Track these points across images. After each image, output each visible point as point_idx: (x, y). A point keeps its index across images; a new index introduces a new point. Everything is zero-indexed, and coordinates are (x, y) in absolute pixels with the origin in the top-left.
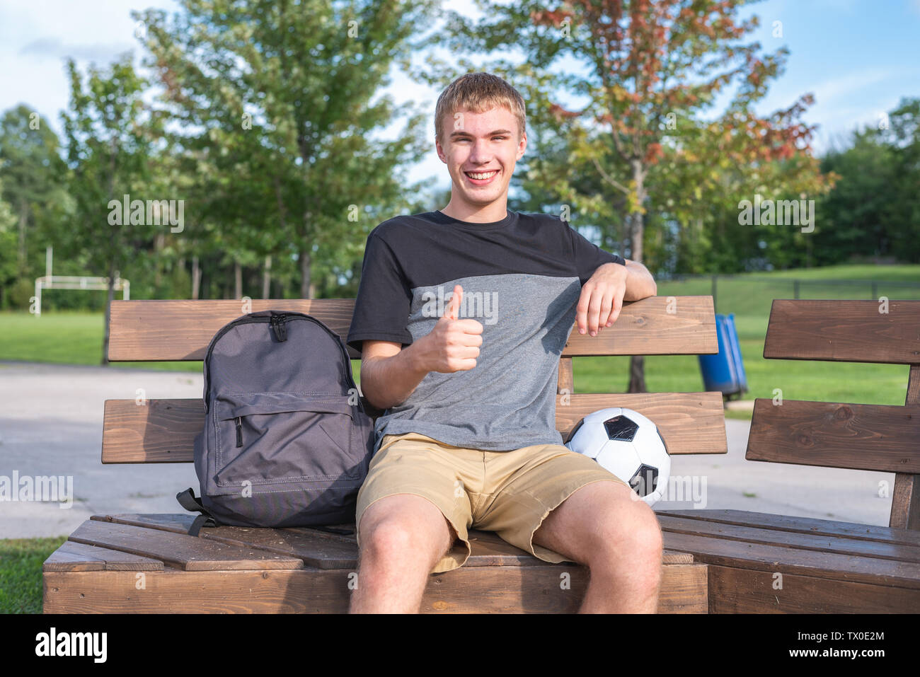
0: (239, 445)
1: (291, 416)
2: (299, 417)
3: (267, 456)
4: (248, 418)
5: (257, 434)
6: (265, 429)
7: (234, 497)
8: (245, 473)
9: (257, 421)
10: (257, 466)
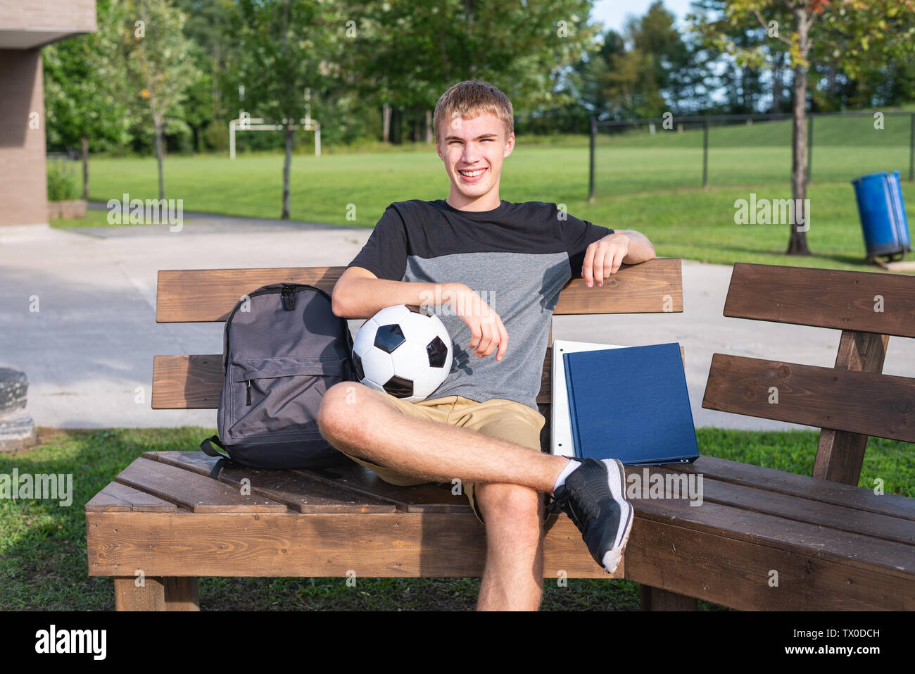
0: (249, 403)
1: (291, 379)
2: (296, 380)
3: (271, 415)
4: (256, 381)
5: (263, 395)
6: (268, 391)
7: (245, 447)
8: (253, 427)
9: (263, 384)
10: (263, 421)
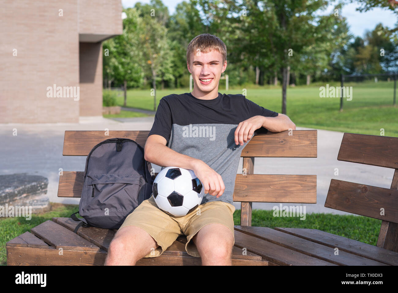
0: (93, 196)
1: (113, 185)
2: (116, 185)
3: (102, 202)
4: (96, 185)
5: (99, 192)
6: (101, 190)
7: (90, 217)
8: (94, 208)
9: (99, 187)
10: (98, 205)
